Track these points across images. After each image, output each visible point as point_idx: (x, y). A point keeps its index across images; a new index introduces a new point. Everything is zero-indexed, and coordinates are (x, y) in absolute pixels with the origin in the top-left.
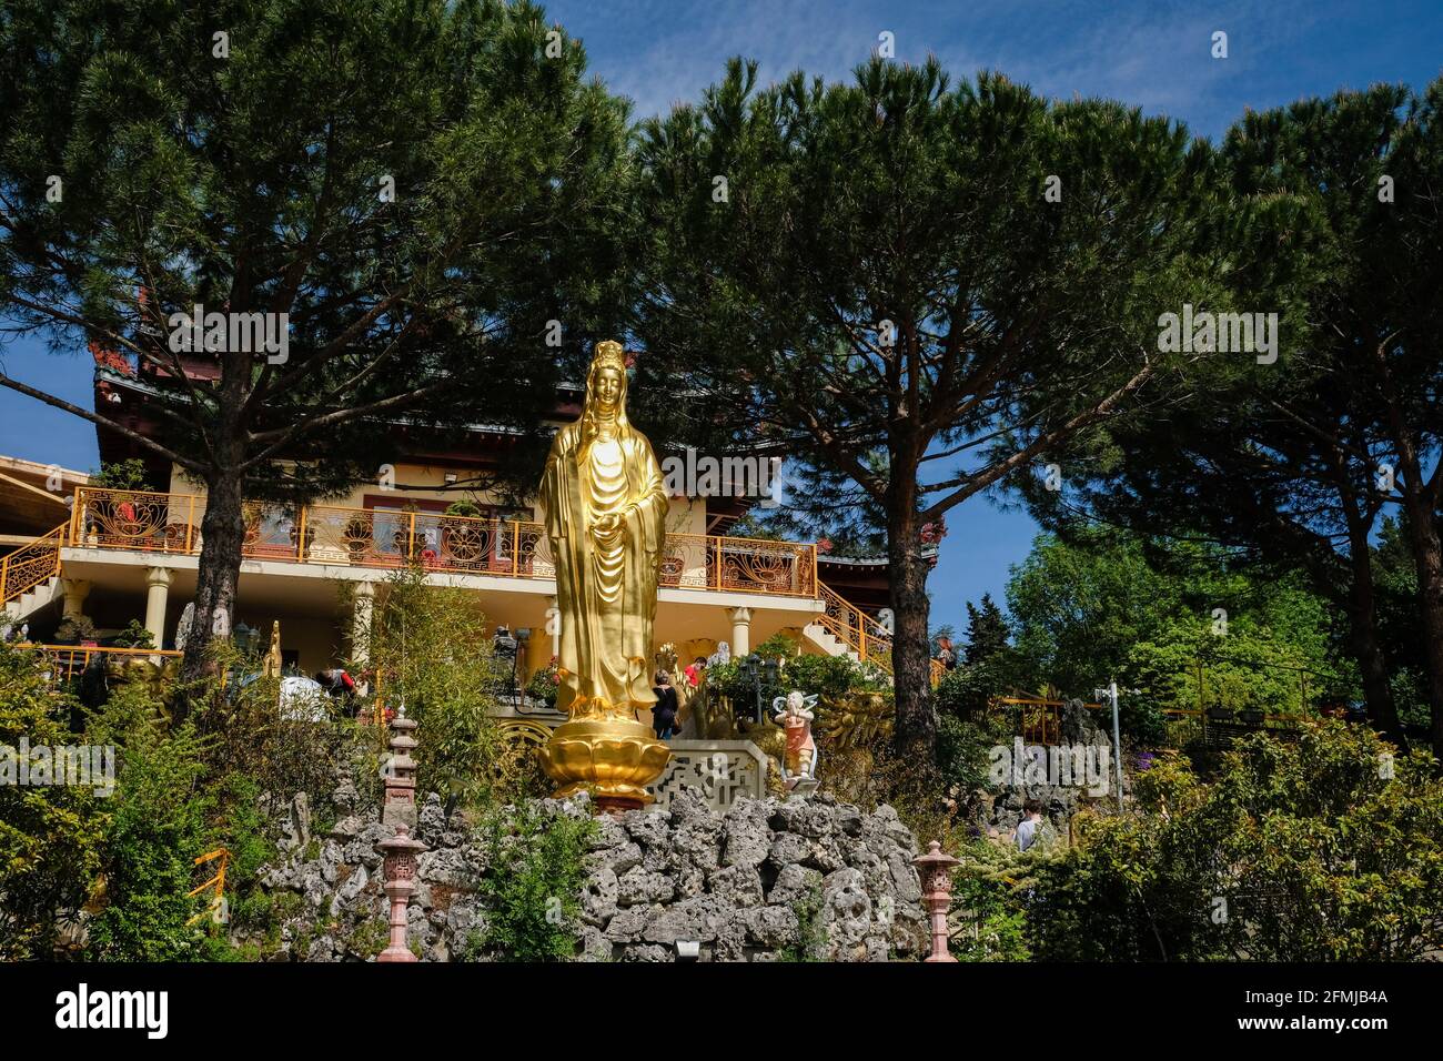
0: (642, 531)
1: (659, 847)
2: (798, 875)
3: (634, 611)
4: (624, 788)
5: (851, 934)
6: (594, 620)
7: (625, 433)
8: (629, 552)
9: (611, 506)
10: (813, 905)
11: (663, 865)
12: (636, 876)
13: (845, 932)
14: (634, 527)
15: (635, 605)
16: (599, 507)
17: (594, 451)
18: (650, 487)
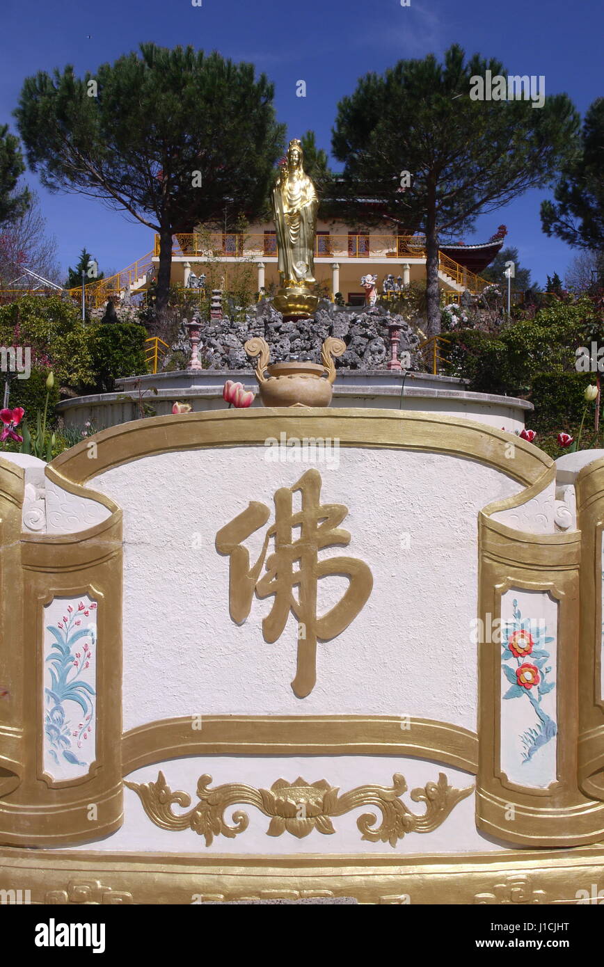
0: (306, 215)
1: (306, 331)
2: (358, 340)
3: (305, 247)
4: (301, 313)
5: (377, 360)
6: (289, 251)
7: (302, 177)
8: (301, 223)
9: (295, 206)
10: (363, 350)
11: (307, 337)
12: (297, 341)
13: (374, 359)
14: (303, 213)
15: (305, 245)
16: (290, 206)
17: (287, 185)
18: (311, 197)
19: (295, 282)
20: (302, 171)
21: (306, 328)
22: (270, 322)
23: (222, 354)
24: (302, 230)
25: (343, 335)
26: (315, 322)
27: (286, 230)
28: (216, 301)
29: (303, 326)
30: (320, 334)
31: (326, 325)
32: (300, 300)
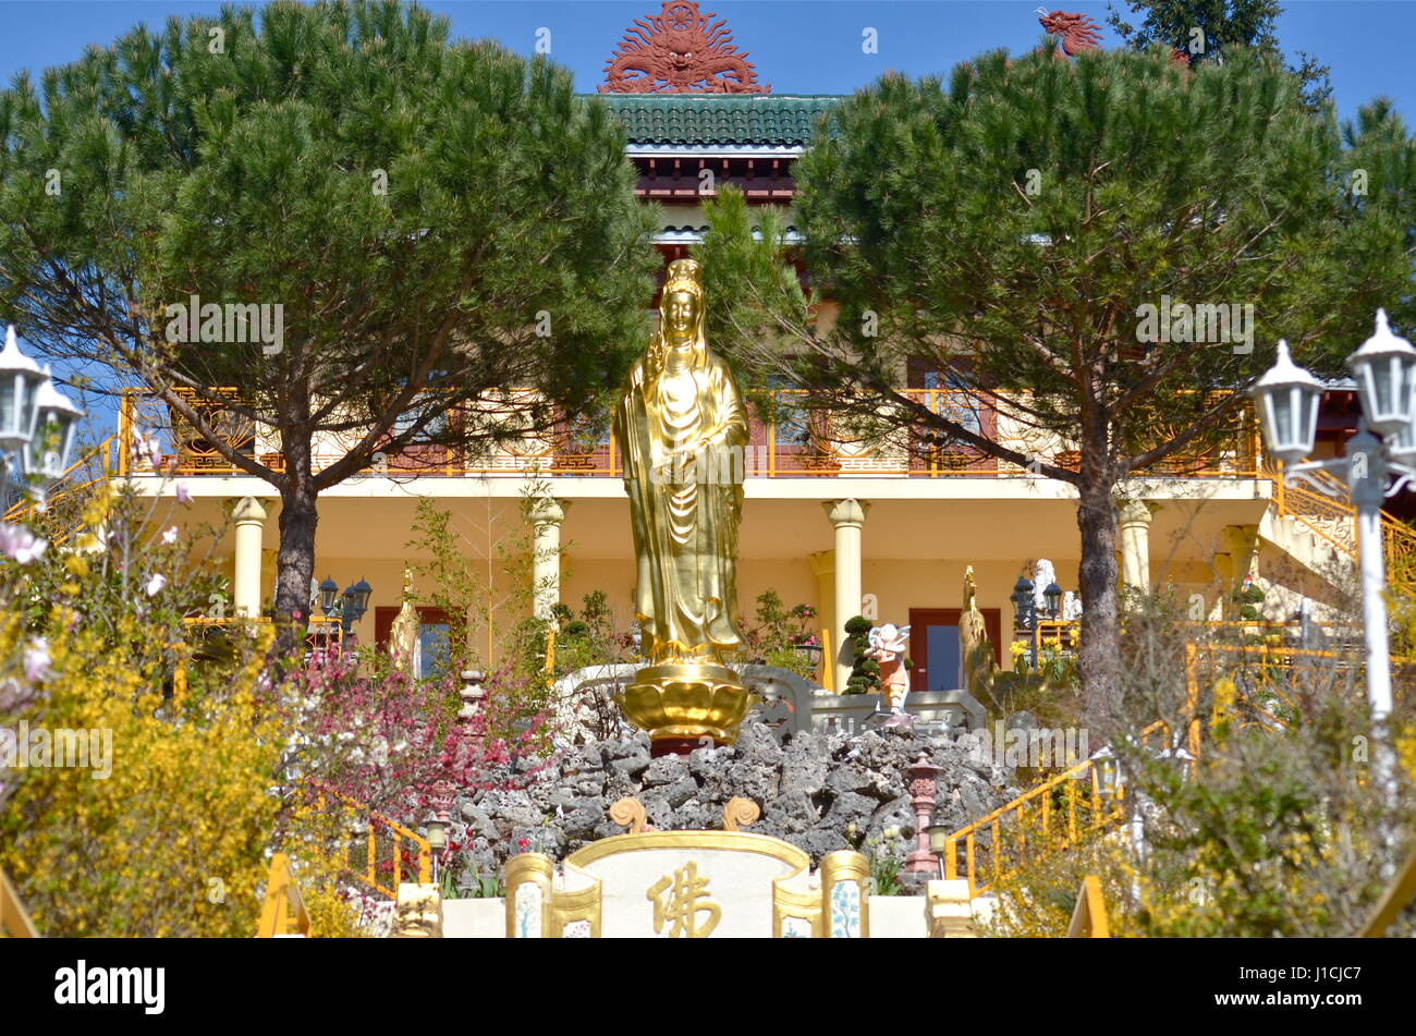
3: (709, 551)
7: (701, 360)
8: (702, 490)
9: (681, 442)
15: (709, 545)
16: (670, 444)
17: (664, 384)
18: (726, 419)
19: (683, 647)
20: (701, 345)
21: (712, 773)
22: (617, 757)
23: (492, 842)
24: (702, 509)
25: (811, 790)
26: (737, 756)
27: (659, 505)
28: (472, 700)
29: (704, 766)
30: (750, 787)
31: (768, 765)
32: (696, 696)
